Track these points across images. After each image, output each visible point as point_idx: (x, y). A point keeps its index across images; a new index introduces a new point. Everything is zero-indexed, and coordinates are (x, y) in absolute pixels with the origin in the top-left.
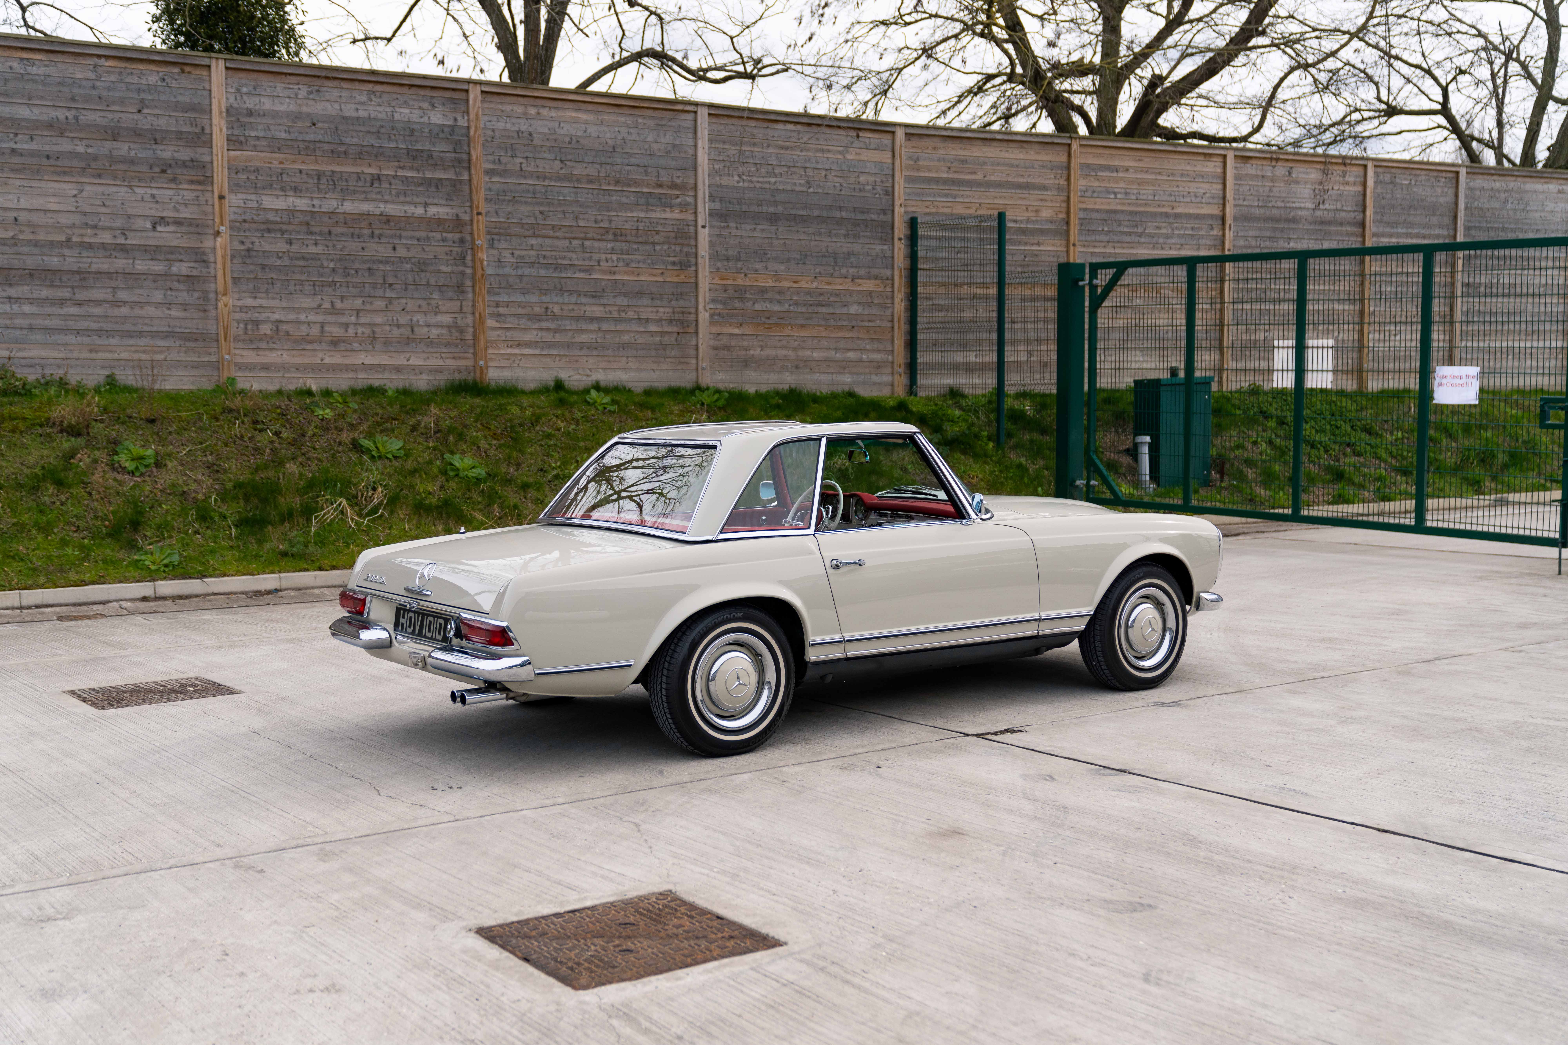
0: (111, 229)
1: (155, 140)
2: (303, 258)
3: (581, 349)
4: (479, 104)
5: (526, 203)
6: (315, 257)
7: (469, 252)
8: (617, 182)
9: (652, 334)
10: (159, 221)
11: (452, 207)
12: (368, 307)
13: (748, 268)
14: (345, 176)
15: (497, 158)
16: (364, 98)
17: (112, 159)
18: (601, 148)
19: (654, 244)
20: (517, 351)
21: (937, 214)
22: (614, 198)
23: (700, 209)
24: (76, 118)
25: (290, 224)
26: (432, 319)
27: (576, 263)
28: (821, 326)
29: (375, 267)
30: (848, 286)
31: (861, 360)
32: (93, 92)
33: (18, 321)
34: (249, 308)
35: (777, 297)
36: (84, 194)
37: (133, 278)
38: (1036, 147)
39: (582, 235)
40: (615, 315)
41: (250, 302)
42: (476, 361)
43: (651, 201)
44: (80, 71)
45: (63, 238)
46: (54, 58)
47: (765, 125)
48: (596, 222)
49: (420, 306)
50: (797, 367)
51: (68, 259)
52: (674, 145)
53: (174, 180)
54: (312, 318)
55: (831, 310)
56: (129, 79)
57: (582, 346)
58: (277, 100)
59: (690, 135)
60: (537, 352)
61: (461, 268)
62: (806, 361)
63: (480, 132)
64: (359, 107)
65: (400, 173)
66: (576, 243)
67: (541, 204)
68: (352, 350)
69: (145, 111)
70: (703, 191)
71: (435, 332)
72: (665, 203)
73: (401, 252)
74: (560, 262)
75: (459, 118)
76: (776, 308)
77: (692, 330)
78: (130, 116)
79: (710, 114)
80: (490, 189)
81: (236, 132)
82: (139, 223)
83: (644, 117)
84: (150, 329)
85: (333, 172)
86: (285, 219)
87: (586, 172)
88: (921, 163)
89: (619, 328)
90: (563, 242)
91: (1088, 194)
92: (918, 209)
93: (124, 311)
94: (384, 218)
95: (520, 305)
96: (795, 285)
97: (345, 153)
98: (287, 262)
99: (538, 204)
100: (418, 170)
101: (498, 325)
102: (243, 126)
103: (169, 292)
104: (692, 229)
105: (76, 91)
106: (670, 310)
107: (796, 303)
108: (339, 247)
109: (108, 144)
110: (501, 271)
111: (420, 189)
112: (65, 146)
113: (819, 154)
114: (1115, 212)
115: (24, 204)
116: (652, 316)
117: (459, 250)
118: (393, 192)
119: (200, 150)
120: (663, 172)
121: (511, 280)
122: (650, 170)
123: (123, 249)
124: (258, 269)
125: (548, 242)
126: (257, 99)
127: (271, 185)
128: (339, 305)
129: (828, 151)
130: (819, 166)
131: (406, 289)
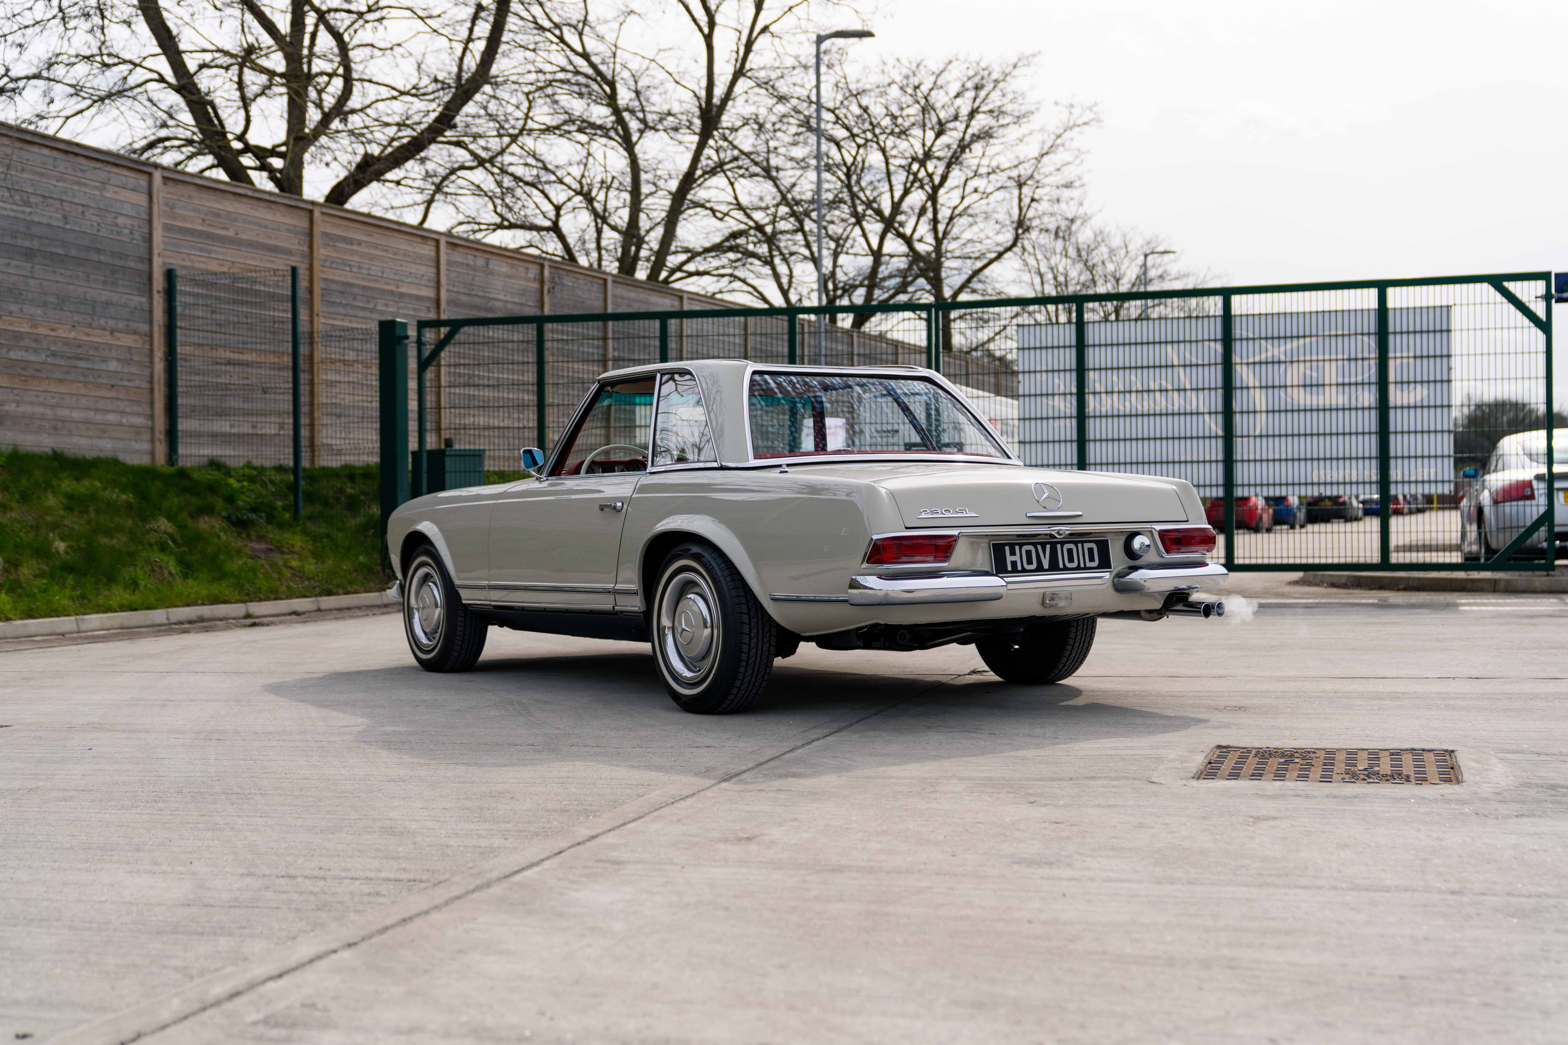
21: (193, 268)
28: (80, 382)
30: (107, 338)
31: (121, 425)
35: (33, 345)
38: (282, 209)
47: (18, 145)
50: (55, 428)
55: (90, 365)
62: (64, 421)
76: (32, 357)
88: (177, 211)
91: (328, 264)
92: (175, 261)
96: (52, 333)
107: (54, 354)
113: (76, 187)
114: (351, 285)
129: (86, 185)
130: (77, 201)
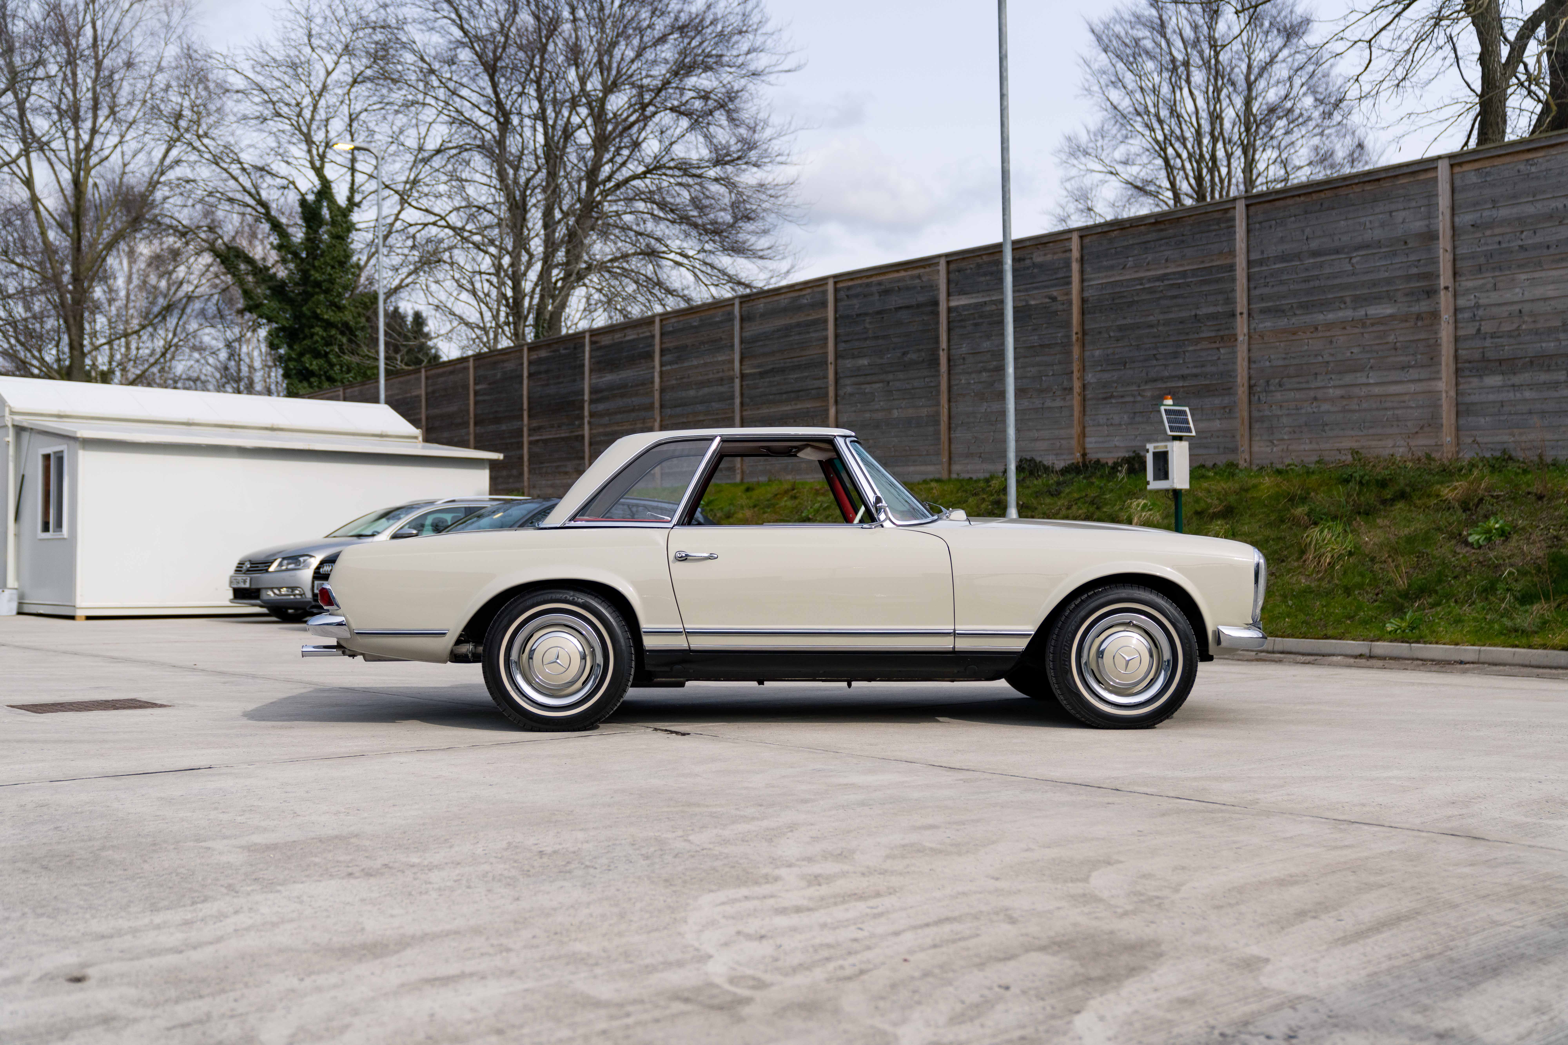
33: (1520, 407)
45: (1558, 323)
115: (1528, 296)
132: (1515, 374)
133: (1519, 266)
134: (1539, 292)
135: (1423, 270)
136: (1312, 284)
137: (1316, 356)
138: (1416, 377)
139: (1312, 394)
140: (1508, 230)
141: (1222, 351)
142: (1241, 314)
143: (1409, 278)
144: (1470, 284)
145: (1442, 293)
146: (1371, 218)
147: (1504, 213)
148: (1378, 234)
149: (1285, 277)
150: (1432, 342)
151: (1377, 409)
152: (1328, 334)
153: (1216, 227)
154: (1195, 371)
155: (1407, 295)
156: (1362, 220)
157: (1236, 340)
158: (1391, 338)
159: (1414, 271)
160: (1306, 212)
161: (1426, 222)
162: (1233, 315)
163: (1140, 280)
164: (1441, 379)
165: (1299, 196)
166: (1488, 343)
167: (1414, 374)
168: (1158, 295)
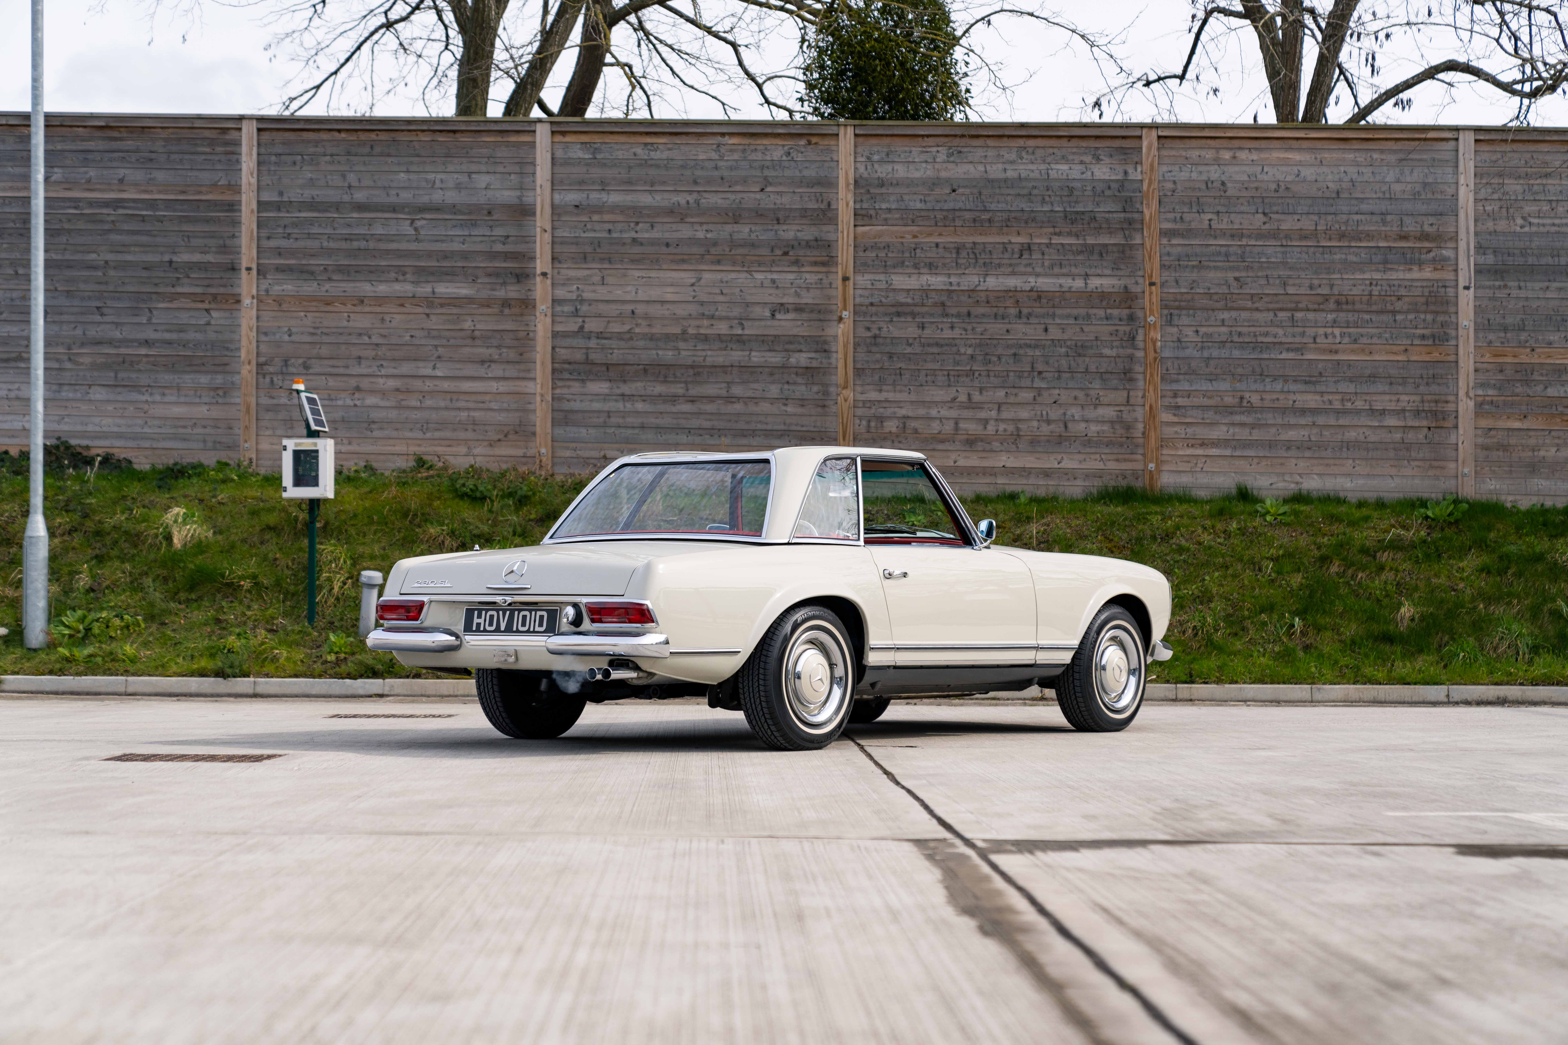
0: (728, 318)
1: (778, 220)
2: (937, 344)
3: (1288, 448)
4: (1154, 152)
5: (1216, 268)
6: (951, 343)
7: (1141, 331)
8: (1342, 236)
9: (1390, 429)
10: (777, 309)
11: (1120, 277)
12: (1012, 399)
13: (1537, 341)
14: (989, 247)
15: (1178, 216)
16: (1013, 156)
17: (733, 244)
18: (1320, 194)
19: (1394, 312)
20: (1200, 452)
22: (1337, 257)
23: (1462, 264)
24: (697, 202)
25: (923, 305)
26: (1091, 413)
27: (1284, 340)
29: (1022, 352)
32: (716, 173)
33: (630, 420)
34: (872, 402)
36: (702, 282)
37: (748, 371)
39: (1293, 306)
40: (1337, 405)
41: (873, 395)
42: (1146, 465)
43: (1390, 257)
44: (703, 152)
45: (677, 330)
46: (677, 140)
48: (1311, 287)
49: (1076, 398)
51: (683, 353)
52: (1425, 185)
53: (796, 262)
54: (944, 413)
56: (753, 156)
57: (1289, 445)
58: (911, 167)
59: (1450, 170)
60: (1228, 452)
61: (1129, 351)
63: (1155, 185)
64: (1008, 166)
65: (1056, 240)
66: (1282, 315)
67: (1238, 269)
68: (992, 451)
69: (769, 189)
70: (1466, 241)
71: (1094, 428)
72: (1411, 260)
73: (1055, 333)
74: (1260, 339)
75: (1130, 170)
77: (1449, 423)
78: (752, 195)
79: (1476, 141)
80: (1169, 254)
81: (865, 206)
82: (758, 311)
83: (1382, 151)
84: (764, 427)
85: (974, 243)
86: (917, 300)
87: (1298, 226)
89: (1341, 422)
90: (1265, 314)
93: (738, 407)
94: (1035, 295)
95: (1205, 394)
97: (990, 221)
98: (918, 350)
99: (1232, 269)
100: (1077, 236)
101: (1176, 419)
102: (873, 198)
103: (786, 387)
104: (1451, 291)
105: (698, 173)
106: (1417, 398)
108: (979, 330)
109: (729, 228)
110: (1181, 354)
111: (1080, 257)
112: (685, 232)
115: (641, 296)
116: (1392, 406)
117: (1127, 329)
118: (1047, 264)
119: (825, 228)
120: (1407, 220)
121: (1194, 364)
122: (1389, 218)
123: (740, 341)
124: (885, 358)
125: (1245, 315)
126: (889, 167)
127: (903, 262)
128: (977, 397)
131: (1059, 378)
132: (625, 382)
133: (632, 261)
134: (655, 293)
135: (509, 248)
136: (355, 244)
137: (360, 335)
138: (500, 373)
139: (353, 382)
140: (620, 218)
141: (214, 314)
142: (249, 269)
143: (493, 255)
144: (572, 273)
145: (538, 279)
146: (443, 176)
147: (614, 198)
148: (451, 197)
149: (315, 230)
150: (522, 334)
151: (447, 408)
152: (378, 309)
153: (208, 150)
154: (167, 336)
155: (489, 275)
156: (431, 176)
157: (238, 301)
158: (468, 325)
159: (499, 247)
160: (349, 153)
161: (518, 193)
162: (233, 268)
163: (75, 202)
164: (535, 379)
165: (339, 131)
166: (593, 343)
167: (497, 370)
168: (107, 227)
